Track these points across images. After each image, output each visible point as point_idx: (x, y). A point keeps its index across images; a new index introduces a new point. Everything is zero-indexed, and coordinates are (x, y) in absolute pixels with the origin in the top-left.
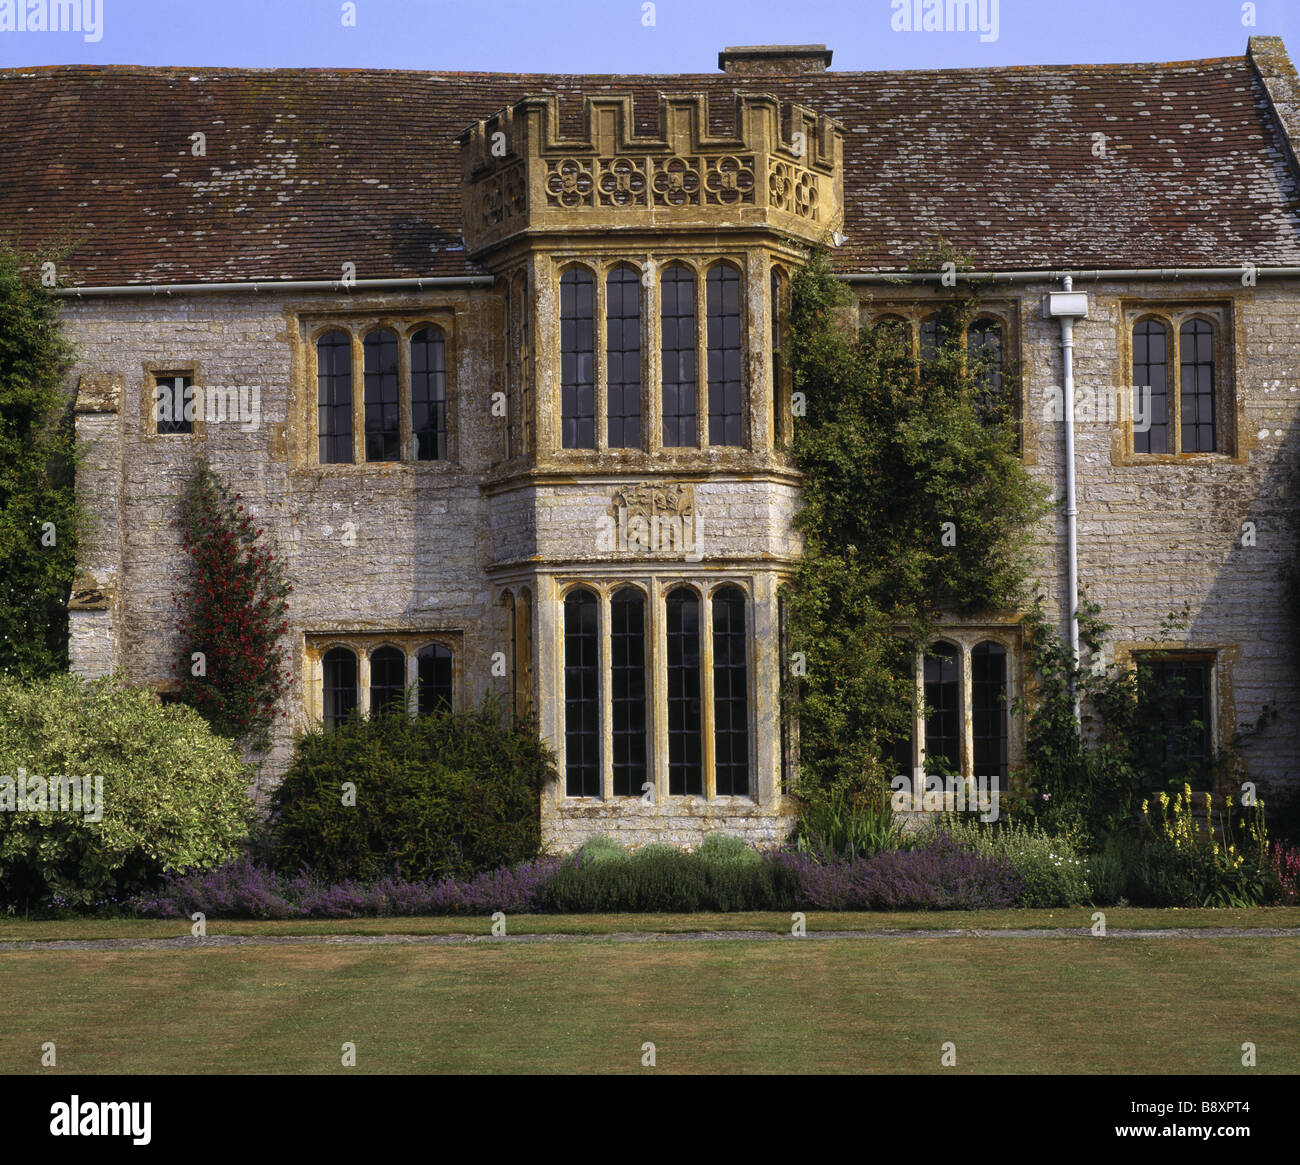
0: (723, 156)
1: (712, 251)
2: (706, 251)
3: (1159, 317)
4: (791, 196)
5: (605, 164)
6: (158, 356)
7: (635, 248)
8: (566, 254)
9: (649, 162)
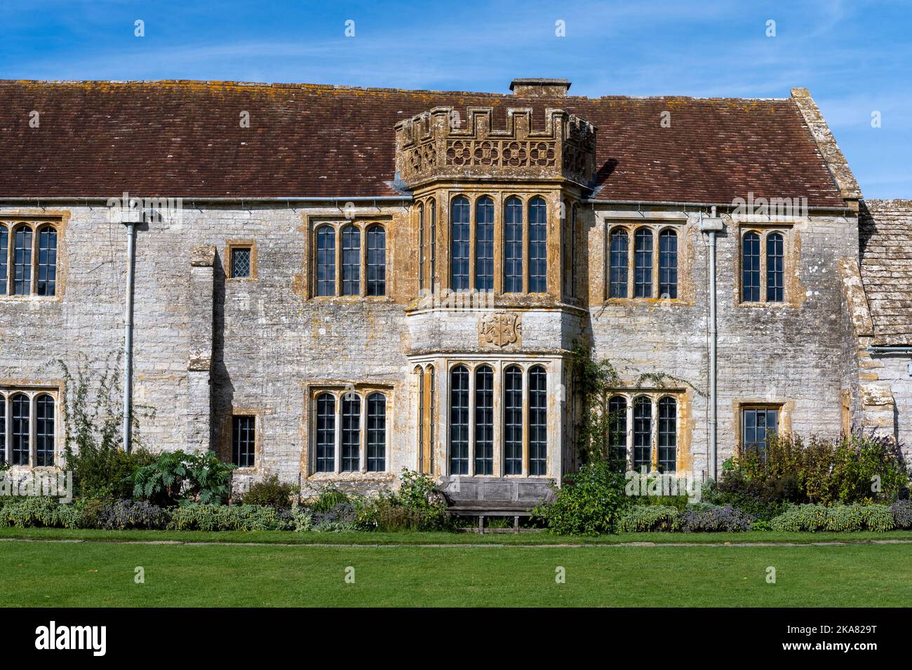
0: (540, 141)
1: (533, 190)
2: (531, 190)
3: (757, 232)
4: (574, 163)
5: (478, 143)
6: (234, 237)
7: (493, 188)
8: (456, 190)
9: (500, 143)
